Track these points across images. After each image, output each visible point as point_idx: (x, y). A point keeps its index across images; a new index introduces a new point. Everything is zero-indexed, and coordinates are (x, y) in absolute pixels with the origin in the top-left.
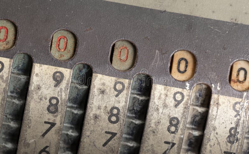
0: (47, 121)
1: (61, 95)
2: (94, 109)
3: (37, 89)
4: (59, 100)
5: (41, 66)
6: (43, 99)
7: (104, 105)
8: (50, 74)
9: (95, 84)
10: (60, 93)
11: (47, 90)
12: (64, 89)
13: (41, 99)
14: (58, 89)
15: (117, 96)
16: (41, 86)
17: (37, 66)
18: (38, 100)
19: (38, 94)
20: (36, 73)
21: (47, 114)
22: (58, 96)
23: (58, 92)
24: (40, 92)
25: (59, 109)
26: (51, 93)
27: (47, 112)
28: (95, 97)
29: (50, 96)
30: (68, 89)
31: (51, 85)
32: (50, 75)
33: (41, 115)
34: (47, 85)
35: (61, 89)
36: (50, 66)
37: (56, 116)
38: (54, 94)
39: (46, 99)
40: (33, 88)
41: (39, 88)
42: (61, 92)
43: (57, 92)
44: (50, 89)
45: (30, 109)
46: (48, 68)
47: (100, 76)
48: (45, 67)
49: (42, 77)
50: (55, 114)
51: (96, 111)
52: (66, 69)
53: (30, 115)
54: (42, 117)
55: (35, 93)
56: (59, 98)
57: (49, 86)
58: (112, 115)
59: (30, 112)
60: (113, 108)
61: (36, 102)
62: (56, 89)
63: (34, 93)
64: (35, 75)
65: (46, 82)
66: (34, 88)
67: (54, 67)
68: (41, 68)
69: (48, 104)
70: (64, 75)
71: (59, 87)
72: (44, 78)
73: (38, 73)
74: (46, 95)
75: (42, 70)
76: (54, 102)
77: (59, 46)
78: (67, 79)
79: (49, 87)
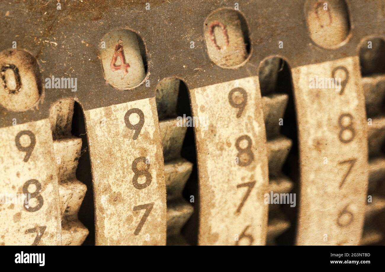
0: (240, 182)
1: (253, 129)
2: (312, 131)
3: (211, 132)
4: (252, 138)
5: (205, 90)
6: (225, 147)
7: (326, 118)
8: (222, 99)
9: (301, 87)
10: (249, 126)
11: (227, 129)
12: (253, 116)
13: (222, 149)
14: (244, 119)
15: (342, 92)
16: (215, 125)
17: (197, 92)
18: (218, 152)
19: (214, 142)
20: (199, 105)
21: (239, 169)
22: (248, 132)
23: (247, 125)
24: (217, 137)
25: (256, 154)
26: (235, 131)
27: (237, 167)
28: (309, 110)
29: (234, 138)
30: (260, 113)
31: (231, 118)
32: (224, 100)
33: (228, 176)
34: (225, 120)
35: (249, 117)
36: (218, 85)
37: (254, 168)
38: (241, 130)
39: (229, 145)
40: (203, 135)
41: (212, 130)
42: (251, 123)
43: (244, 125)
44: (232, 125)
45: (209, 173)
46: (217, 89)
47: (304, 69)
48: (211, 89)
49: (211, 109)
50: (251, 166)
51: (316, 132)
52: (247, 79)
53: (210, 184)
54: (231, 179)
55: (210, 142)
56: (250, 135)
57: (228, 120)
58: (343, 129)
59: (209, 178)
60: (342, 116)
61: (215, 158)
62: (241, 120)
63: (208, 143)
64: (199, 109)
65: (221, 115)
66: (205, 133)
67: (226, 84)
68: (205, 94)
69: (235, 151)
70: (247, 91)
71: (245, 116)
72: (216, 109)
73: (203, 104)
74: (228, 138)
75: (207, 96)
76: (244, 144)
77: (215, 42)
78: (253, 96)
79: (229, 122)
